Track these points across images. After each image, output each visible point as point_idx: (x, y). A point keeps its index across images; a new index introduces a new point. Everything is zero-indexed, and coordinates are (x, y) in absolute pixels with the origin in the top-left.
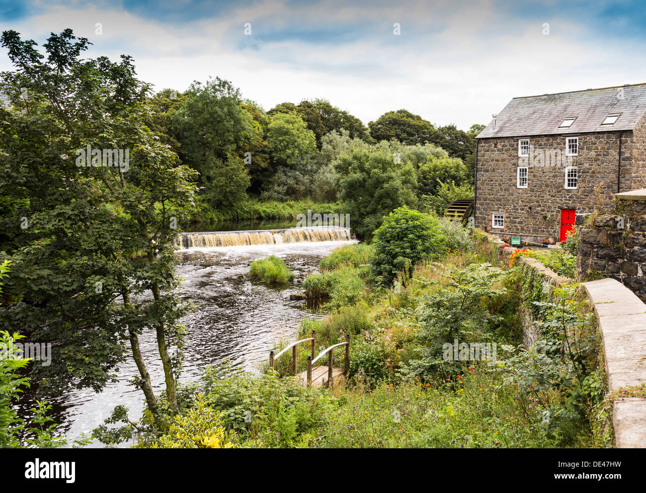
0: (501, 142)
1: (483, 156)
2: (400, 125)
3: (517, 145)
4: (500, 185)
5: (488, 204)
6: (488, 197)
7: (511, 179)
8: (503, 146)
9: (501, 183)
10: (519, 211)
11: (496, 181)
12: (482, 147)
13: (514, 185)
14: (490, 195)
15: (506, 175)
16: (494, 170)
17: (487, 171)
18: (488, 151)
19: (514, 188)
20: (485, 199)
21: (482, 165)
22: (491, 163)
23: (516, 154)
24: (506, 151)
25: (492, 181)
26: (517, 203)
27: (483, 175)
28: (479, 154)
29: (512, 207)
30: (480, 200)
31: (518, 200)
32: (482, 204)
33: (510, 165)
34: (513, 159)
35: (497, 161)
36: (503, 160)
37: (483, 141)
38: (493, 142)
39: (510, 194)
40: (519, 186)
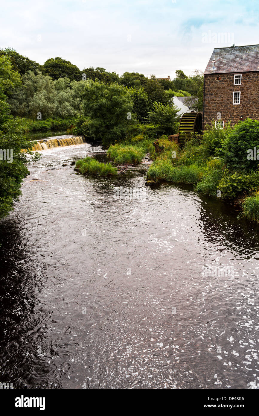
0: (222, 76)
1: (209, 85)
2: (60, 67)
3: (233, 78)
4: (221, 103)
5: (213, 115)
6: (213, 111)
7: (229, 99)
8: (223, 79)
9: (222, 102)
10: (234, 118)
11: (219, 101)
12: (208, 79)
13: (230, 103)
14: (214, 109)
15: (226, 97)
16: (217, 94)
17: (212, 95)
18: (212, 82)
19: (231, 105)
20: (210, 112)
21: (208, 91)
22: (215, 89)
23: (232, 84)
24: (225, 82)
25: (215, 101)
26: (233, 114)
27: (209, 98)
28: (206, 84)
29: (229, 116)
30: (207, 113)
31: (234, 112)
32: (208, 115)
33: (228, 90)
34: (230, 87)
35: (219, 88)
36: (224, 88)
37: (208, 76)
38: (216, 76)
39: (228, 108)
40: (234, 104)
